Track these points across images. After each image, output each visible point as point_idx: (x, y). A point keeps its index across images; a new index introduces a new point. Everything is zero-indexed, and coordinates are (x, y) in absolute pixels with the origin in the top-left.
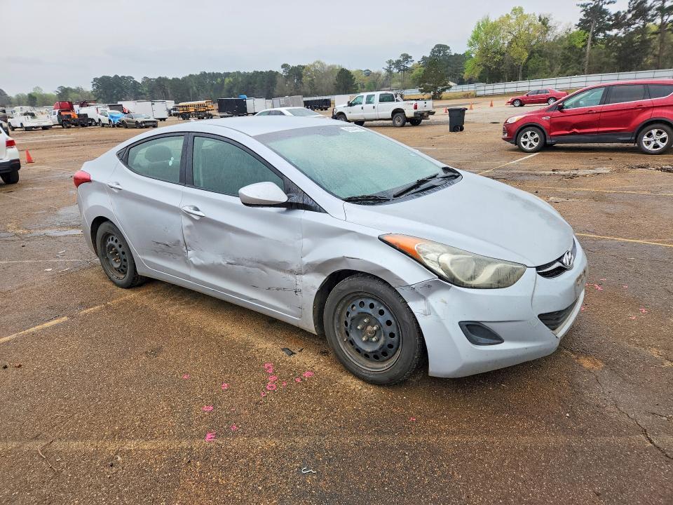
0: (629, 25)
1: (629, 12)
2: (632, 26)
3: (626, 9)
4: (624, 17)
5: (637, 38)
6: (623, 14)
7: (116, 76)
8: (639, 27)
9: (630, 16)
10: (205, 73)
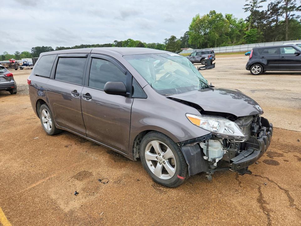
0: (269, 18)
1: (268, 10)
2: (271, 18)
3: (267, 9)
4: (266, 13)
5: (273, 24)
6: (265, 12)
7: (43, 47)
8: (274, 19)
9: (269, 13)
10: (83, 45)
